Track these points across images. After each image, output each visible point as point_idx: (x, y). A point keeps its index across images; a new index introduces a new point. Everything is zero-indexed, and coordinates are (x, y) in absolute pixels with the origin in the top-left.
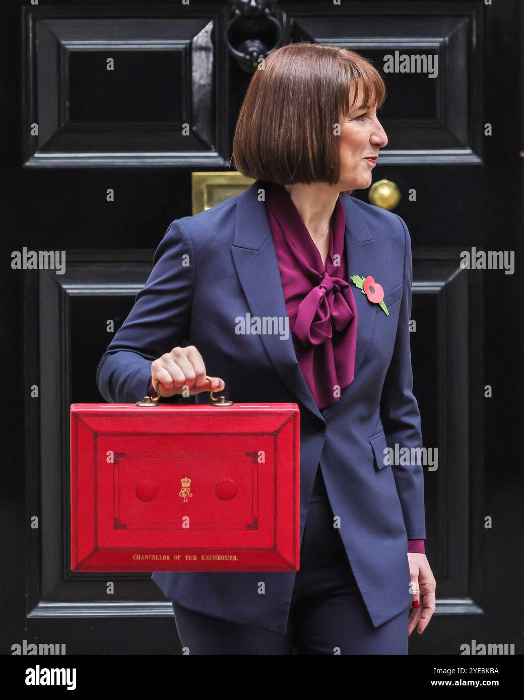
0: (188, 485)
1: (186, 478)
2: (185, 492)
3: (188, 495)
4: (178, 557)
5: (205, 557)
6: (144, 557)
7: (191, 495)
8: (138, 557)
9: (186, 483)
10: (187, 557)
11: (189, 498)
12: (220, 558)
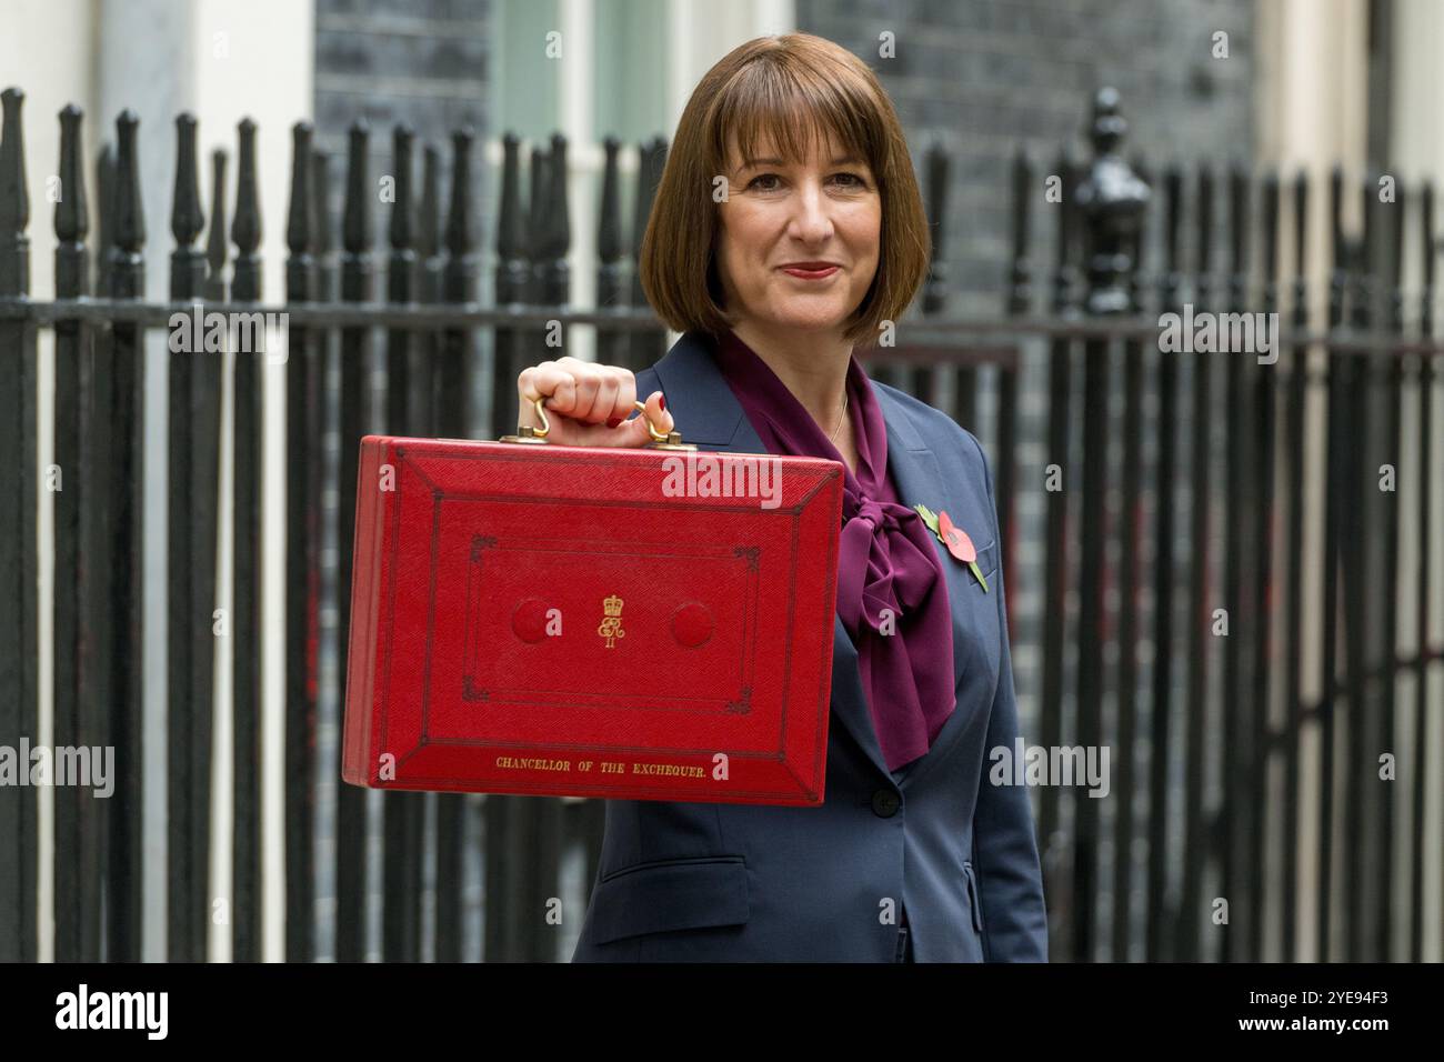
0: (618, 612)
1: (614, 597)
2: (611, 628)
3: (614, 635)
4: (586, 766)
5: (641, 769)
6: (520, 763)
7: (621, 634)
8: (507, 763)
9: (613, 607)
10: (604, 764)
11: (618, 641)
12: (670, 770)
